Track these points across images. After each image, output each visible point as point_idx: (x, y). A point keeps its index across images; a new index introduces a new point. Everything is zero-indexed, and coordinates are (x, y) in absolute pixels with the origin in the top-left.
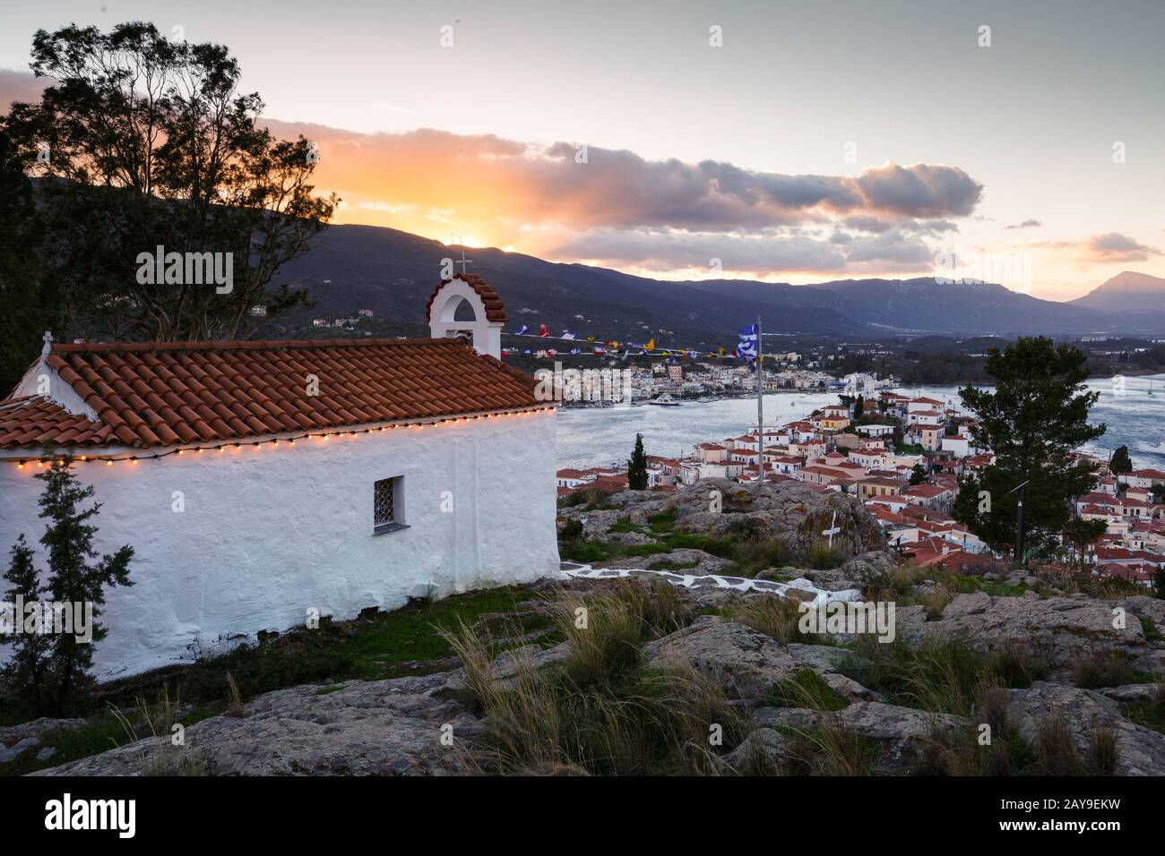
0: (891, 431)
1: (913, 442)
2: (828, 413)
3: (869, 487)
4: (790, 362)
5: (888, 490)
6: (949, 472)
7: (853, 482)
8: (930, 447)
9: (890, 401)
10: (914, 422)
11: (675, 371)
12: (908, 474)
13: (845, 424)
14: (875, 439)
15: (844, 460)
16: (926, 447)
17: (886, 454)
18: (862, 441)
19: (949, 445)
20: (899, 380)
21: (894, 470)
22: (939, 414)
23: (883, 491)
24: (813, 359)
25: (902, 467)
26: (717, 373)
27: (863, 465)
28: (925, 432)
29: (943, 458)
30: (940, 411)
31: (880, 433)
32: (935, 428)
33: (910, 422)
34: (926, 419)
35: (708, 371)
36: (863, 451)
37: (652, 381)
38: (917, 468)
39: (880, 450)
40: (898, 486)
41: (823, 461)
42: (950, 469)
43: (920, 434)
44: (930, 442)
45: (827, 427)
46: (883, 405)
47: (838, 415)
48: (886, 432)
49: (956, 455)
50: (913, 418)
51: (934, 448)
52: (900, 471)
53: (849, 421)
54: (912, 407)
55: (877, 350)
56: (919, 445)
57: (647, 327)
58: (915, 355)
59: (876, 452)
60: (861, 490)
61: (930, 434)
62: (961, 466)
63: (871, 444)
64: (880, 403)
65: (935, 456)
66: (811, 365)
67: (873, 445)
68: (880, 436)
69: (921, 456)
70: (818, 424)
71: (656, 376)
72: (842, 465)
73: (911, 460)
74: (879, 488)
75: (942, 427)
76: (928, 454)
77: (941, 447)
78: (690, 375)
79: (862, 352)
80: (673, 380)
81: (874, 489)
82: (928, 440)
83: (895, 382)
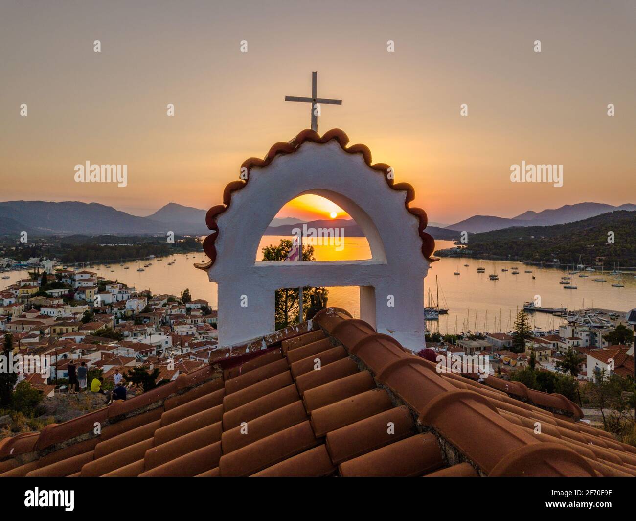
0: (66, 292)
1: (80, 298)
2: (23, 284)
3: (58, 329)
5: (70, 329)
6: (104, 313)
7: (47, 327)
8: (90, 300)
9: (63, 274)
10: (80, 285)
12: (80, 317)
13: (36, 290)
14: (57, 298)
15: (38, 314)
16: (88, 300)
17: (64, 307)
18: (49, 300)
19: (101, 297)
21: (72, 316)
22: (94, 280)
23: (67, 330)
24: (1, 250)
25: (77, 314)
27: (51, 315)
28: (87, 291)
30: (94, 278)
31: (60, 294)
32: (93, 288)
33: (77, 285)
34: (87, 283)
36: (52, 307)
38: (86, 313)
39: (61, 305)
40: (76, 325)
41: (24, 316)
43: (84, 292)
45: (23, 293)
46: (59, 276)
47: (30, 285)
48: (63, 293)
49: (107, 302)
50: (79, 283)
51: (93, 300)
53: (38, 288)
54: (78, 277)
56: (85, 299)
58: (68, 246)
59: (58, 306)
60: (52, 331)
61: (90, 292)
62: (110, 309)
63: (54, 301)
64: (57, 275)
67: (56, 302)
68: (60, 296)
69: (87, 306)
70: (16, 292)
72: (38, 317)
73: (82, 309)
74: (64, 329)
75: (96, 287)
81: (61, 330)
82: (89, 296)
83: (58, 262)
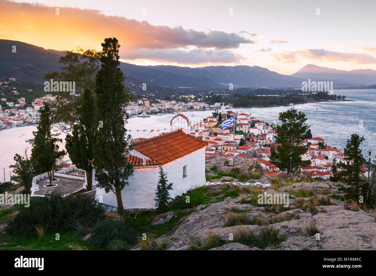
1: (239, 130)
2: (209, 120)
3: (225, 147)
4: (191, 99)
5: (232, 148)
6: (252, 141)
7: (219, 146)
8: (245, 132)
9: (231, 115)
10: (240, 122)
11: (147, 103)
12: (238, 142)
13: (215, 124)
15: (216, 138)
16: (244, 132)
17: (230, 135)
19: (252, 131)
20: (232, 105)
21: (234, 141)
23: (230, 149)
24: (200, 97)
25: (236, 140)
26: (164, 103)
27: (222, 139)
28: (244, 126)
29: (250, 135)
30: (249, 118)
32: (247, 124)
34: (244, 121)
35: (160, 103)
36: (222, 134)
37: (138, 107)
38: (242, 140)
39: (228, 133)
40: (235, 146)
41: (208, 138)
42: (252, 140)
43: (242, 127)
44: (245, 130)
45: (209, 125)
46: (229, 116)
47: (212, 120)
49: (254, 134)
50: (239, 121)
51: (247, 132)
52: (236, 141)
53: (217, 122)
54: (239, 117)
55: (224, 93)
56: (242, 131)
57: (134, 85)
59: (227, 134)
60: (222, 149)
62: (256, 138)
64: (227, 115)
65: (247, 135)
66: (199, 100)
67: (225, 132)
69: (243, 135)
70: (205, 124)
71: (139, 105)
72: (215, 139)
73: (240, 137)
74: (229, 148)
75: (249, 124)
76: (245, 134)
77: (249, 131)
78: (153, 104)
79: (218, 94)
80: (146, 107)
81: (227, 148)
82: (245, 129)
83: (231, 106)
